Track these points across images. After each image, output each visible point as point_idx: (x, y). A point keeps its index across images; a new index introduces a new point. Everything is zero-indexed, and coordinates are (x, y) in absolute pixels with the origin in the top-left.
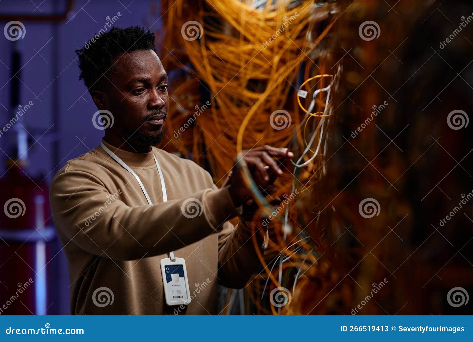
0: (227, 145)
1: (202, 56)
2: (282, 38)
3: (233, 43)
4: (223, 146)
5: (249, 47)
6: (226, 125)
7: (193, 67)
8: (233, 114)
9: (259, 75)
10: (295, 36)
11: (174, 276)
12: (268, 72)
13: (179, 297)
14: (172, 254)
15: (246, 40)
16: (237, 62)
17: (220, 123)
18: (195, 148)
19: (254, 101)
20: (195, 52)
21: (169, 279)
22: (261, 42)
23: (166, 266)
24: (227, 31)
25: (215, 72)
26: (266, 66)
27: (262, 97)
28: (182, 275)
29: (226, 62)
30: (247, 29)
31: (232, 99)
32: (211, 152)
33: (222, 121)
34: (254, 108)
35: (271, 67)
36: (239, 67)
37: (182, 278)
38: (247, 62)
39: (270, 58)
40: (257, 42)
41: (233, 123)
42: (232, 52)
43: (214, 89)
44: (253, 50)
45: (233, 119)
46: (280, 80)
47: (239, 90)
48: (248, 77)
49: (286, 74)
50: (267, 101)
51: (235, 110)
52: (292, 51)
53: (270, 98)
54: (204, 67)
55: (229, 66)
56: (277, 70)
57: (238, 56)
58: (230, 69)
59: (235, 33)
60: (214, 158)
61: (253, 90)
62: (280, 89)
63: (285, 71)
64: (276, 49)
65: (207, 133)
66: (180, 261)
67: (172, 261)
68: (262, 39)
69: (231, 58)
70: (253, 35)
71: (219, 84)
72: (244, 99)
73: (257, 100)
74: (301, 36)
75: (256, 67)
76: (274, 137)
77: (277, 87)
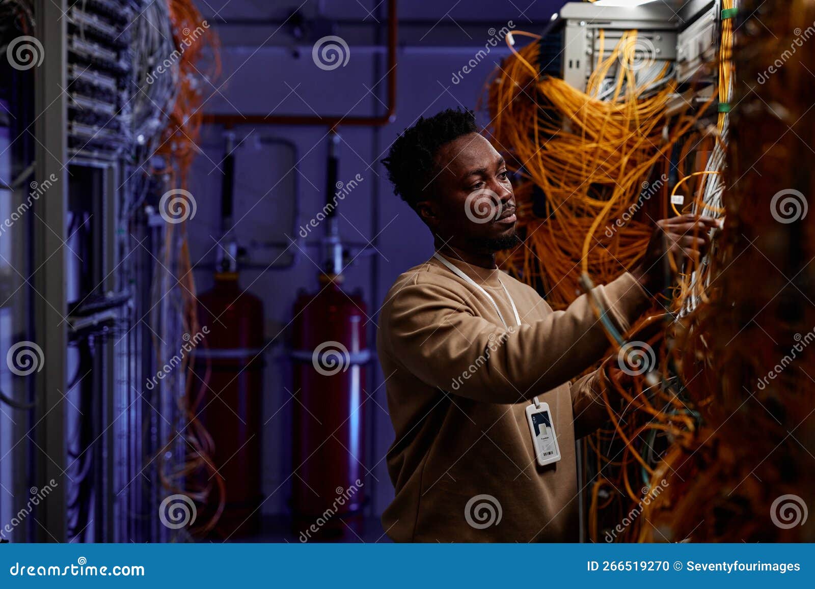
0: (564, 262)
1: (536, 157)
2: (632, 135)
3: (573, 141)
4: (559, 262)
5: (594, 145)
6: (563, 238)
7: (525, 170)
8: (571, 225)
9: (604, 178)
10: (647, 133)
11: (541, 426)
12: (615, 175)
13: (550, 453)
14: (536, 399)
15: (589, 138)
16: (578, 164)
17: (555, 236)
18: (526, 264)
19: (598, 210)
20: (528, 152)
21: (538, 433)
22: (607, 140)
23: (533, 415)
24: (566, 128)
25: (551, 176)
26: (612, 168)
27: (608, 205)
28: (548, 425)
29: (564, 163)
30: (590, 124)
31: (571, 208)
32: (545, 270)
33: (559, 233)
34: (599, 219)
35: (619, 169)
36: (580, 169)
37: (549, 428)
38: (589, 163)
39: (617, 159)
40: (601, 140)
41: (571, 236)
42: (572, 152)
43: (549, 196)
44: (596, 148)
45: (572, 231)
46: (629, 184)
47: (580, 196)
48: (591, 181)
49: (636, 177)
50: (613, 210)
51: (575, 221)
52: (644, 151)
53: (616, 207)
54: (538, 170)
55: (567, 168)
56: (626, 174)
57: (579, 156)
58: (569, 172)
59: (576, 130)
60: (548, 276)
61: (596, 198)
62: (628, 195)
63: (634, 174)
64: (624, 149)
65: (539, 247)
66: (544, 407)
67: (537, 407)
68: (608, 136)
69: (571, 159)
70: (598, 131)
71: (556, 190)
72: (586, 208)
73: (601, 209)
74: (655, 133)
75: (601, 169)
76: (620, 253)
77: (624, 194)
